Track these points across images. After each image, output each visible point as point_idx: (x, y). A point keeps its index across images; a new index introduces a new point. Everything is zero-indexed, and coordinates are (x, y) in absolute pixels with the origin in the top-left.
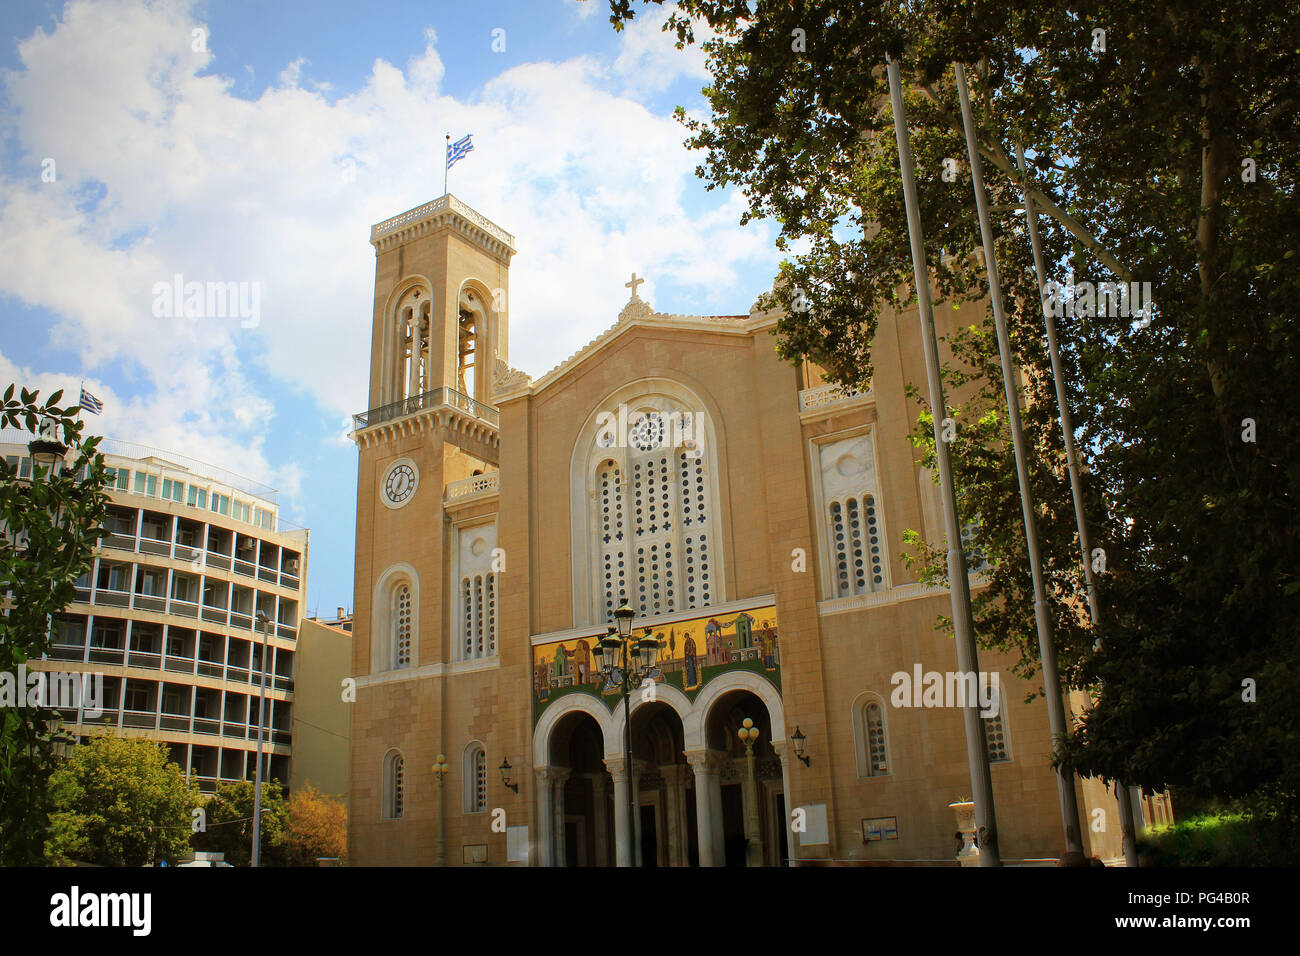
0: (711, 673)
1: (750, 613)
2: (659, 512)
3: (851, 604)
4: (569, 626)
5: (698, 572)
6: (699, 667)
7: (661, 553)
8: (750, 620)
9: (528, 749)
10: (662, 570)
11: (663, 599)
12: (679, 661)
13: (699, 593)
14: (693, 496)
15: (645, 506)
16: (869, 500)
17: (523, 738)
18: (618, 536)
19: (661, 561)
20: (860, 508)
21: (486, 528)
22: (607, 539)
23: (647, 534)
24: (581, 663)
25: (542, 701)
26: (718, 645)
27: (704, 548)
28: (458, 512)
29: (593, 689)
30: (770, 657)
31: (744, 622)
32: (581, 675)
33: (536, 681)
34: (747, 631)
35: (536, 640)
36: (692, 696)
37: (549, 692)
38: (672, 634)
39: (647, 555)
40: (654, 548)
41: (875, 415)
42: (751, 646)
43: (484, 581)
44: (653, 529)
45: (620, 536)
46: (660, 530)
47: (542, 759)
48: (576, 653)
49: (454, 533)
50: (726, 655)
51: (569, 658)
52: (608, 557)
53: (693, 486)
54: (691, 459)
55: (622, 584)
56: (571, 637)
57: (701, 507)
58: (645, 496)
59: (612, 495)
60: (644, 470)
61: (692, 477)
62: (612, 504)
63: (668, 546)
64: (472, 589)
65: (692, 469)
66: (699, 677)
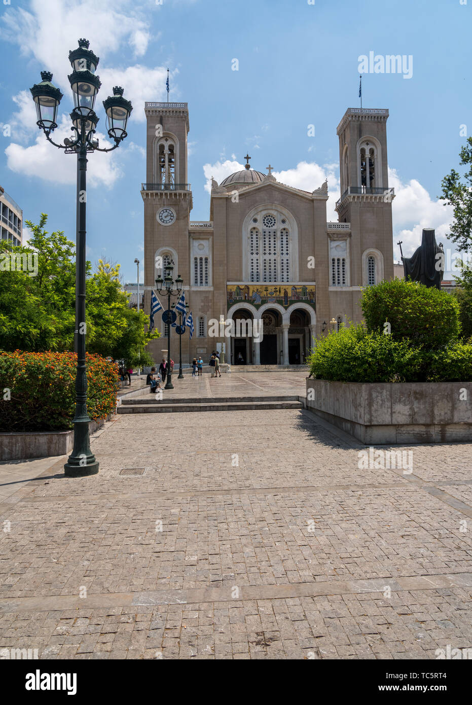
0: (292, 302)
2: (272, 249)
3: (336, 288)
4: (241, 281)
5: (285, 270)
6: (289, 299)
7: (272, 262)
10: (273, 268)
11: (273, 277)
12: (282, 297)
13: (285, 277)
14: (285, 246)
15: (267, 245)
16: (343, 260)
19: (272, 265)
20: (341, 261)
21: (205, 241)
22: (252, 254)
23: (267, 255)
24: (246, 293)
25: (230, 303)
26: (296, 294)
27: (287, 263)
28: (194, 233)
29: (251, 302)
30: (312, 300)
31: (305, 288)
32: (246, 297)
33: (228, 297)
34: (305, 291)
35: (229, 283)
36: (286, 308)
37: (234, 301)
38: (280, 289)
39: (268, 262)
40: (270, 260)
41: (350, 235)
42: (306, 296)
43: (204, 259)
44: (270, 254)
45: (257, 254)
46: (272, 255)
48: (244, 290)
49: (191, 240)
50: (298, 297)
51: (241, 291)
52: (252, 260)
53: (285, 243)
54: (284, 234)
55: (257, 269)
56: (242, 284)
57: (287, 250)
58: (267, 243)
59: (255, 240)
60: (267, 234)
61: (285, 240)
62: (254, 242)
63: (275, 260)
64: (198, 261)
65: (284, 237)
66: (289, 303)
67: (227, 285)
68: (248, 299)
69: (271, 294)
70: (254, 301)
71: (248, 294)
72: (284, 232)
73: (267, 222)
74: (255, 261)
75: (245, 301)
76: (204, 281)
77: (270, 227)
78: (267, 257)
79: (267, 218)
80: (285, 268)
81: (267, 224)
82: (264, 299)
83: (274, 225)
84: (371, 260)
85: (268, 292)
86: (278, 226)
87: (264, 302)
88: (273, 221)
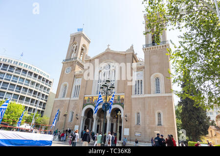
3: (137, 96)
4: (91, 94)
9: (81, 113)
20: (140, 82)
21: (80, 78)
22: (99, 82)
30: (122, 103)
31: (119, 97)
35: (85, 96)
37: (86, 104)
41: (144, 68)
42: (119, 101)
47: (83, 115)
50: (115, 102)
51: (90, 99)
52: (98, 85)
56: (90, 96)
71: (93, 101)
75: (91, 104)
76: (77, 96)
84: (157, 79)
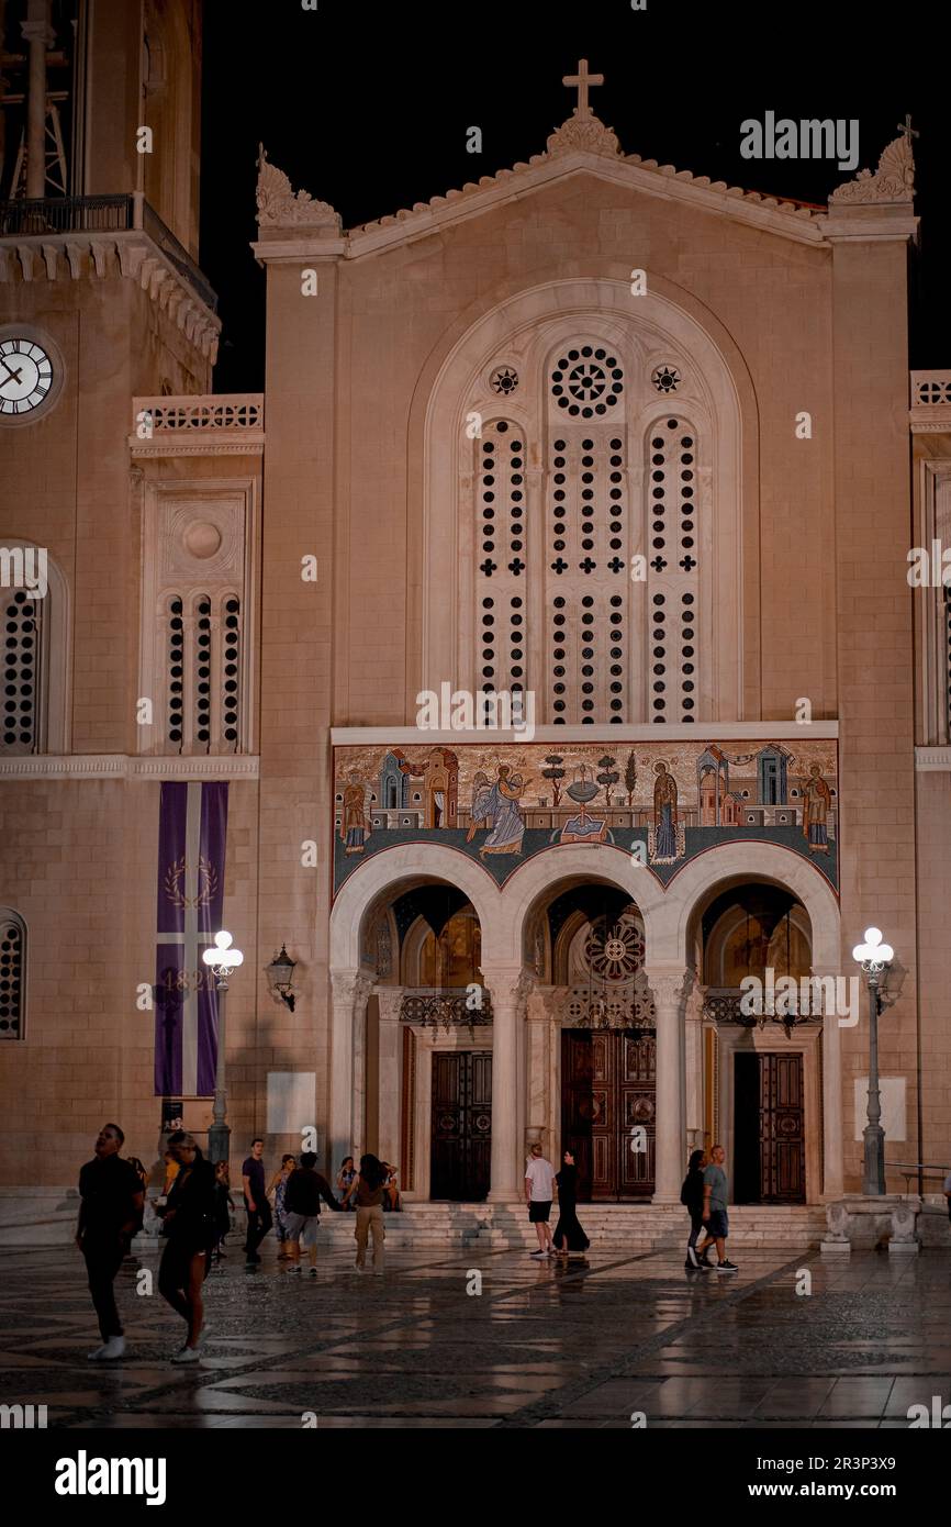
0: (702, 840)
1: (787, 748)
2: (601, 536)
4: (414, 719)
5: (674, 659)
6: (682, 825)
7: (601, 610)
8: (785, 760)
9: (319, 933)
10: (602, 644)
11: (601, 696)
12: (642, 811)
13: (675, 695)
14: (673, 518)
15: (573, 520)
17: (311, 914)
18: (511, 567)
19: (602, 627)
21: (224, 505)
22: (488, 568)
23: (574, 573)
24: (440, 790)
25: (348, 850)
27: (688, 617)
28: (162, 462)
29: (467, 841)
30: (819, 826)
31: (775, 759)
32: (437, 811)
33: (337, 812)
34: (778, 773)
35: (341, 736)
36: (665, 875)
37: (367, 835)
38: (631, 762)
39: (574, 611)
40: (588, 602)
42: (784, 802)
43: (218, 606)
44: (588, 566)
45: (516, 567)
46: (602, 570)
47: (346, 957)
48: (428, 770)
49: (147, 502)
50: (735, 813)
51: (412, 778)
52: (488, 603)
53: (673, 500)
54: (672, 451)
55: (517, 654)
56: (417, 739)
57: (687, 543)
58: (574, 503)
59: (502, 488)
60: (573, 453)
61: (673, 484)
62: (502, 505)
63: (616, 601)
64: (190, 618)
65: (673, 469)
66: (681, 842)
67: (332, 749)
68: (452, 827)
69: (582, 793)
70: (484, 833)
71: (452, 793)
72: (672, 439)
73: (573, 389)
74: (503, 612)
75: (435, 835)
76: (218, 727)
77: (588, 413)
78: (572, 585)
79: (573, 365)
80: (674, 643)
81: (573, 401)
82: (541, 823)
83: (612, 401)
85: (567, 783)
86: (639, 411)
87: (537, 841)
88: (609, 382)
